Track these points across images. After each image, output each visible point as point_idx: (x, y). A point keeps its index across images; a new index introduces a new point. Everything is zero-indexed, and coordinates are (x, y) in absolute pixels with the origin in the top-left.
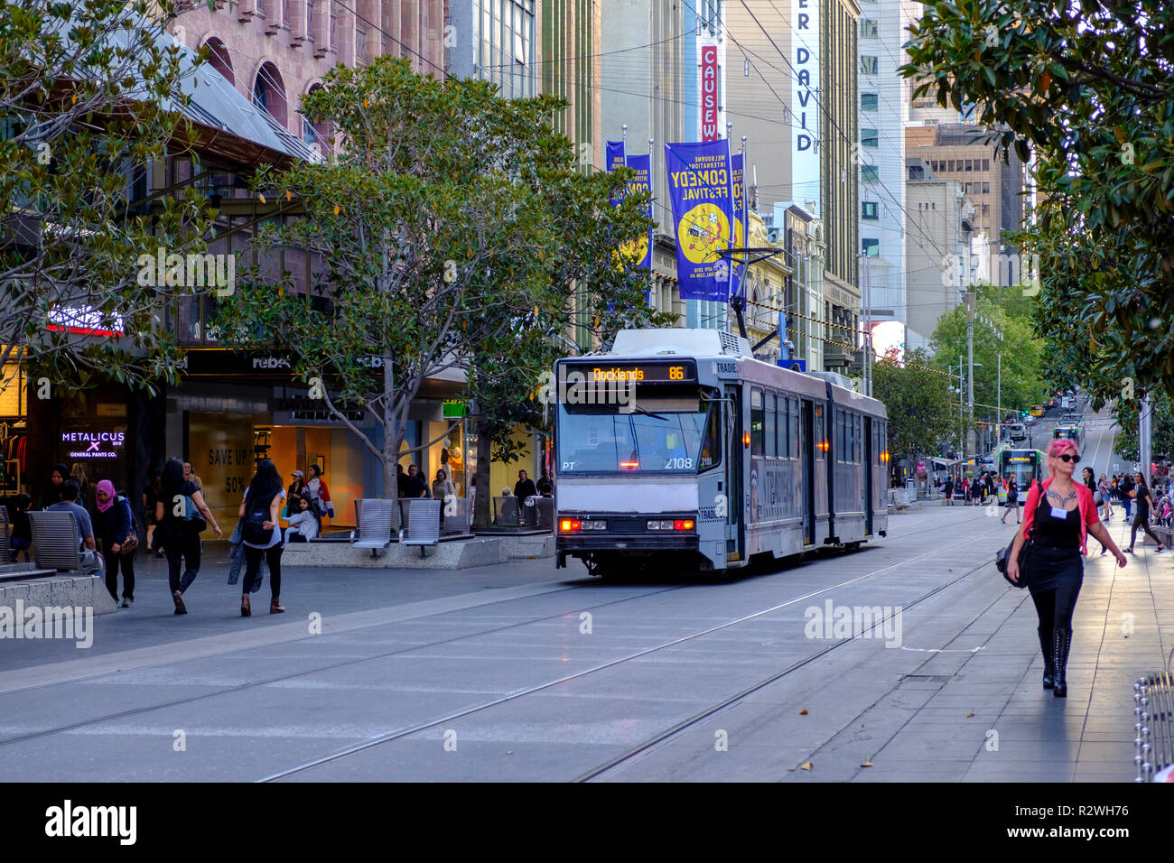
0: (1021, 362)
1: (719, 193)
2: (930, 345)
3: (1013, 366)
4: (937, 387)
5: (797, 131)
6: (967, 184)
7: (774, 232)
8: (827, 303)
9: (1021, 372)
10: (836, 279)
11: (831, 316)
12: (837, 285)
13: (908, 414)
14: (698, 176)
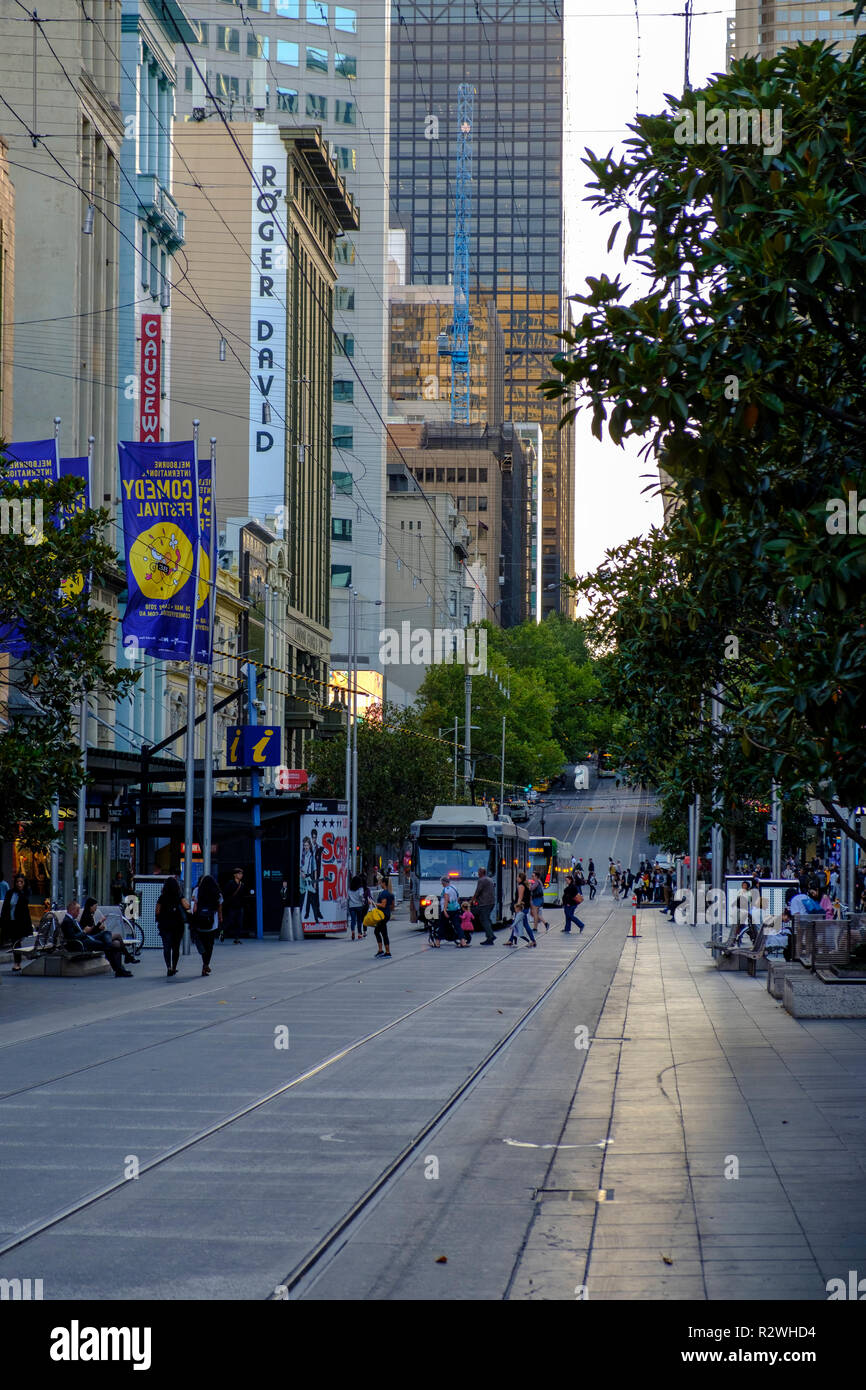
0: (528, 726)
1: (182, 510)
2: (417, 702)
3: (517, 730)
4: (434, 758)
5: (255, 426)
6: (459, 498)
7: (226, 556)
8: (290, 647)
9: (527, 737)
10: (302, 616)
11: (295, 665)
12: (304, 625)
13: (397, 791)
14: (157, 487)
